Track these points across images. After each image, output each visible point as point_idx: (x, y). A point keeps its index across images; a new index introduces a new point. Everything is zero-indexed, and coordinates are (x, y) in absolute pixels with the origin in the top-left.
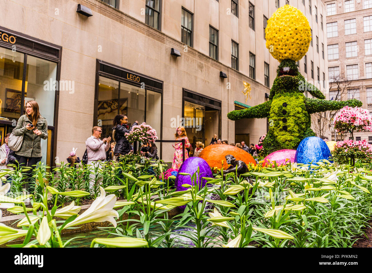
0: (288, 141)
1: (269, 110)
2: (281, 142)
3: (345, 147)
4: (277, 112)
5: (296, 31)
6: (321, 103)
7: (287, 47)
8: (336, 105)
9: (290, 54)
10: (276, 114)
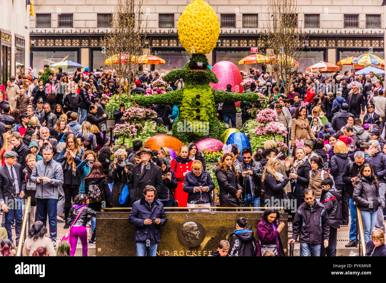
4: (191, 103)
6: (227, 95)
9: (203, 50)
10: (190, 105)
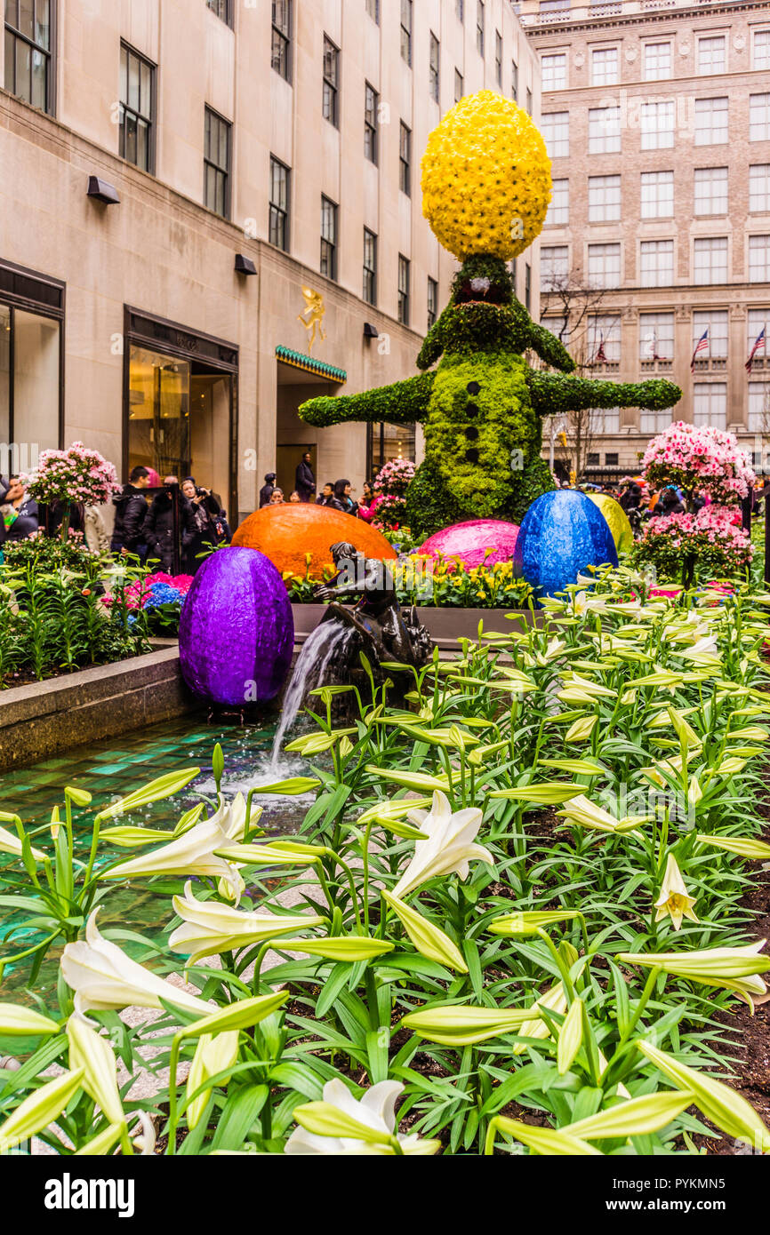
0: (481, 492)
1: (426, 401)
2: (459, 496)
3: (673, 532)
4: (450, 408)
5: (514, 173)
7: (484, 219)
8: (614, 394)
9: (492, 239)
10: (448, 414)
